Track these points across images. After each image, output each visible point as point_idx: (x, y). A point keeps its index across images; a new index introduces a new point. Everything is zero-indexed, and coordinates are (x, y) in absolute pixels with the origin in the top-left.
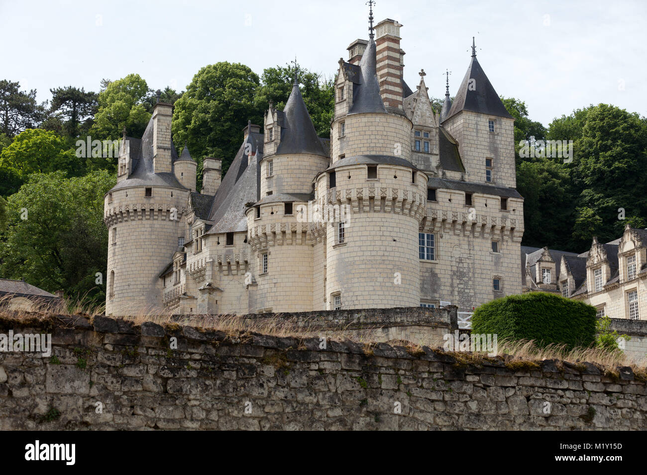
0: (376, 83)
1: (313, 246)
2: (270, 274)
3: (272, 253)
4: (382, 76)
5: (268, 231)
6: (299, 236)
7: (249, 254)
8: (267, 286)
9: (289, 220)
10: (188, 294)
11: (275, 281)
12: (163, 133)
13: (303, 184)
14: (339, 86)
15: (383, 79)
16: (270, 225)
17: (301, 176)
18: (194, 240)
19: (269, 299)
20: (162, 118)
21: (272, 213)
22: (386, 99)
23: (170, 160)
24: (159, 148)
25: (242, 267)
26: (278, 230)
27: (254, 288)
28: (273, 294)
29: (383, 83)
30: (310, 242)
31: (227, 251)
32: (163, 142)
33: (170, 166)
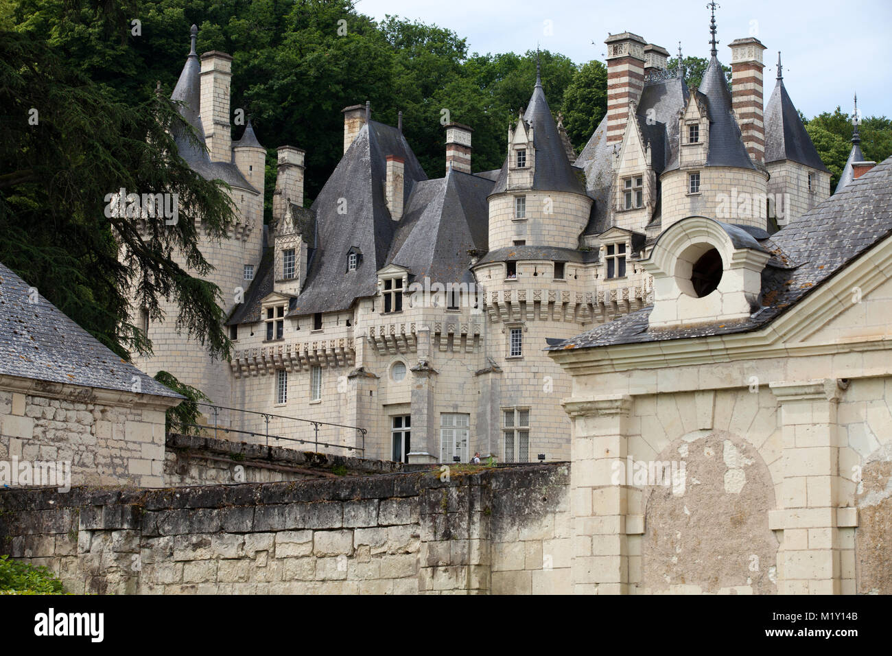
0: (736, 125)
1: (583, 324)
2: (526, 359)
3: (529, 330)
4: (743, 116)
5: (530, 299)
6: (571, 311)
7: (482, 326)
8: (522, 376)
9: (560, 287)
10: (366, 370)
11: (534, 369)
12: (220, 100)
13: (568, 235)
14: (689, 123)
15: (745, 121)
16: (532, 291)
17: (566, 223)
18: (380, 294)
19: (526, 394)
20: (220, 76)
21: (535, 274)
22: (752, 150)
23: (229, 143)
24: (216, 123)
25: (469, 342)
26: (545, 300)
27: (498, 376)
28: (532, 388)
29: (748, 127)
30: (580, 319)
31: (449, 318)
32: (221, 114)
33: (230, 153)
